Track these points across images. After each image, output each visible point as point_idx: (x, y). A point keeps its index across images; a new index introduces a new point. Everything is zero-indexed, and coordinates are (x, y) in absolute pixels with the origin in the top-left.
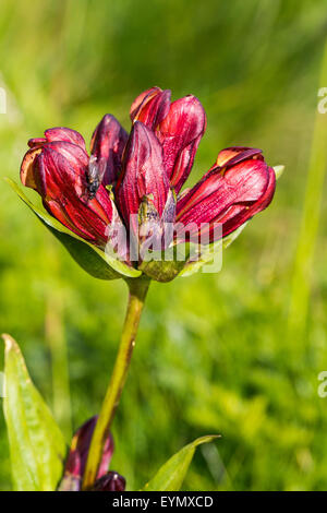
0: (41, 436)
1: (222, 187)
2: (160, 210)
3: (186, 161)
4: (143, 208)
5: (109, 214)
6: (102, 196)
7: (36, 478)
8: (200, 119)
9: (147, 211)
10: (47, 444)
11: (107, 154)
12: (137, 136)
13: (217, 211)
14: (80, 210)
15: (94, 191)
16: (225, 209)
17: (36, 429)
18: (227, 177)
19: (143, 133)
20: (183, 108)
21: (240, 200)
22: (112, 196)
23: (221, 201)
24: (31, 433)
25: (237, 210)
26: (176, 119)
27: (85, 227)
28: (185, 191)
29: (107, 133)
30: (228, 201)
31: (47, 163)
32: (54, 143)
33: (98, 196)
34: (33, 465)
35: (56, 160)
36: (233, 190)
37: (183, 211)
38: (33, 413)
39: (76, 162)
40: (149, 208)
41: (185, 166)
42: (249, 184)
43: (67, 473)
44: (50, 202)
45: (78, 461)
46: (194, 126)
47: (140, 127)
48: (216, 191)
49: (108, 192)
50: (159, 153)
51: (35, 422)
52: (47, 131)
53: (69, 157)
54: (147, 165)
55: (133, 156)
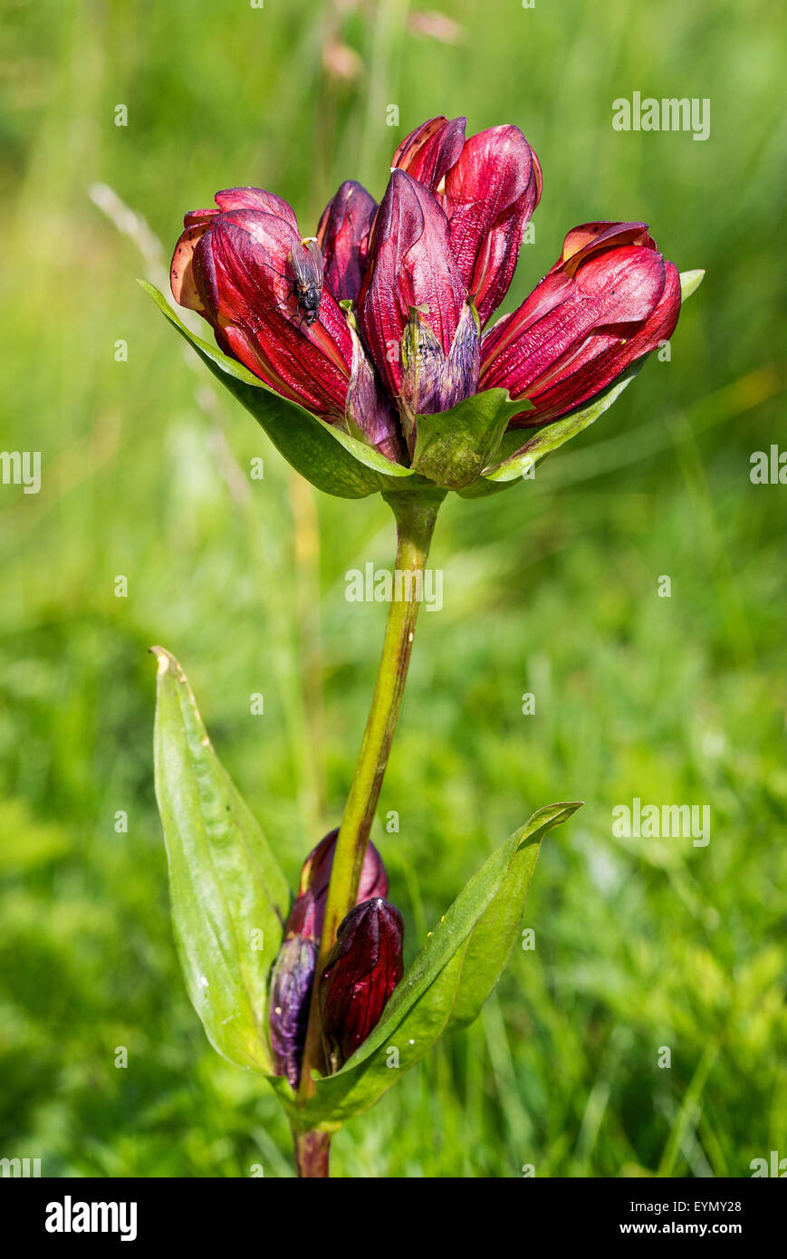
0: (235, 859)
1: (571, 298)
2: (446, 340)
3: (499, 252)
4: (411, 334)
5: (346, 351)
6: (331, 317)
7: (224, 936)
8: (523, 166)
9: (418, 341)
10: (248, 880)
11: (348, 256)
12: (396, 196)
13: (561, 346)
14: (286, 342)
15: (313, 308)
16: (578, 342)
17: (223, 843)
18: (580, 279)
19: (408, 190)
20: (489, 148)
21: (606, 321)
22: (351, 320)
23: (570, 326)
24: (213, 851)
25: (603, 344)
26: (476, 169)
27: (299, 380)
28: (500, 318)
29: (347, 215)
30: (583, 324)
31: (219, 248)
32: (232, 215)
33: (323, 316)
34: (216, 908)
35: (236, 242)
36: (591, 302)
37: (495, 352)
38: (216, 809)
39: (276, 248)
40: (423, 334)
41: (497, 263)
42: (624, 289)
43: (291, 935)
44: (228, 329)
45: (311, 909)
46: (511, 178)
47: (402, 181)
48: (558, 307)
49: (344, 312)
50: (441, 230)
51: (221, 829)
52: (219, 194)
53: (263, 238)
54: (416, 252)
55: (388, 234)
